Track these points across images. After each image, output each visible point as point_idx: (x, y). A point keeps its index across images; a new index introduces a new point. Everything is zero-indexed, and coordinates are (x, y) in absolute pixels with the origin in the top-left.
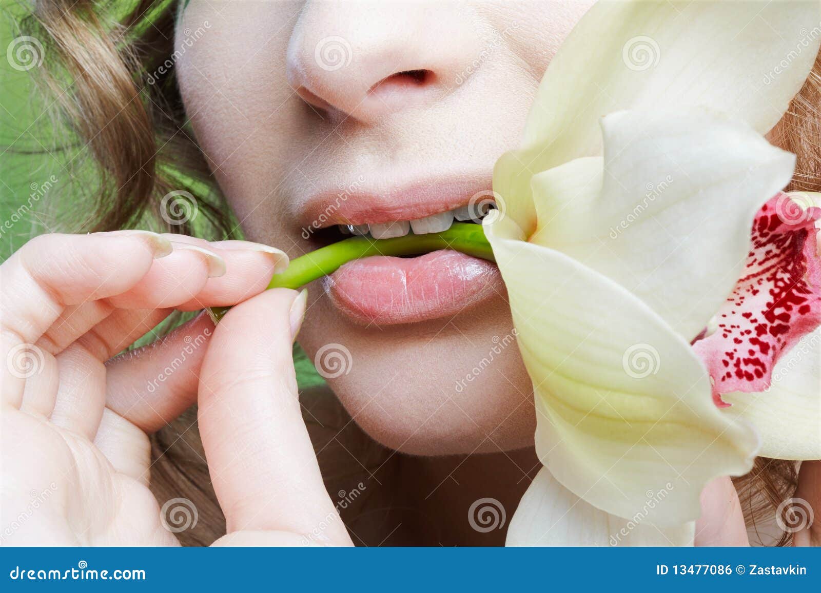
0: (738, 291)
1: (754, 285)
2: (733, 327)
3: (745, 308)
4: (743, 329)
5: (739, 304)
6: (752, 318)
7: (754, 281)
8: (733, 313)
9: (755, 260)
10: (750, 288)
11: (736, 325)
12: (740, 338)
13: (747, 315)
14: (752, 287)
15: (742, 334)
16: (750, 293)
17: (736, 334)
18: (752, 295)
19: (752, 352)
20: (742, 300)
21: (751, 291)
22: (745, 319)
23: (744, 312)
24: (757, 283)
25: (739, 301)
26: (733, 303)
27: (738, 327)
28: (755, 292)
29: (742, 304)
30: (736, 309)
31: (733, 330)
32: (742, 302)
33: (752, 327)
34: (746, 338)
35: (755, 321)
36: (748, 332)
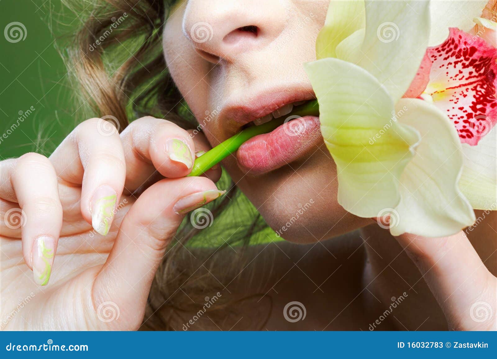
0: (455, 95)
1: (464, 92)
2: (453, 116)
3: (460, 105)
4: (459, 116)
5: (456, 103)
6: (464, 110)
7: (464, 88)
8: (453, 108)
9: (463, 77)
10: (461, 93)
11: (455, 115)
12: (458, 120)
13: (461, 109)
14: (463, 93)
15: (459, 118)
16: (462, 96)
17: (455, 119)
18: (463, 97)
19: (464, 127)
20: (457, 100)
21: (463, 95)
22: (460, 111)
23: (459, 107)
24: (465, 90)
25: (456, 101)
26: (453, 102)
27: (456, 115)
28: (465, 96)
29: (458, 103)
30: (455, 105)
31: (454, 117)
32: (458, 101)
33: (464, 115)
34: (461, 121)
35: (466, 111)
36: (462, 117)
